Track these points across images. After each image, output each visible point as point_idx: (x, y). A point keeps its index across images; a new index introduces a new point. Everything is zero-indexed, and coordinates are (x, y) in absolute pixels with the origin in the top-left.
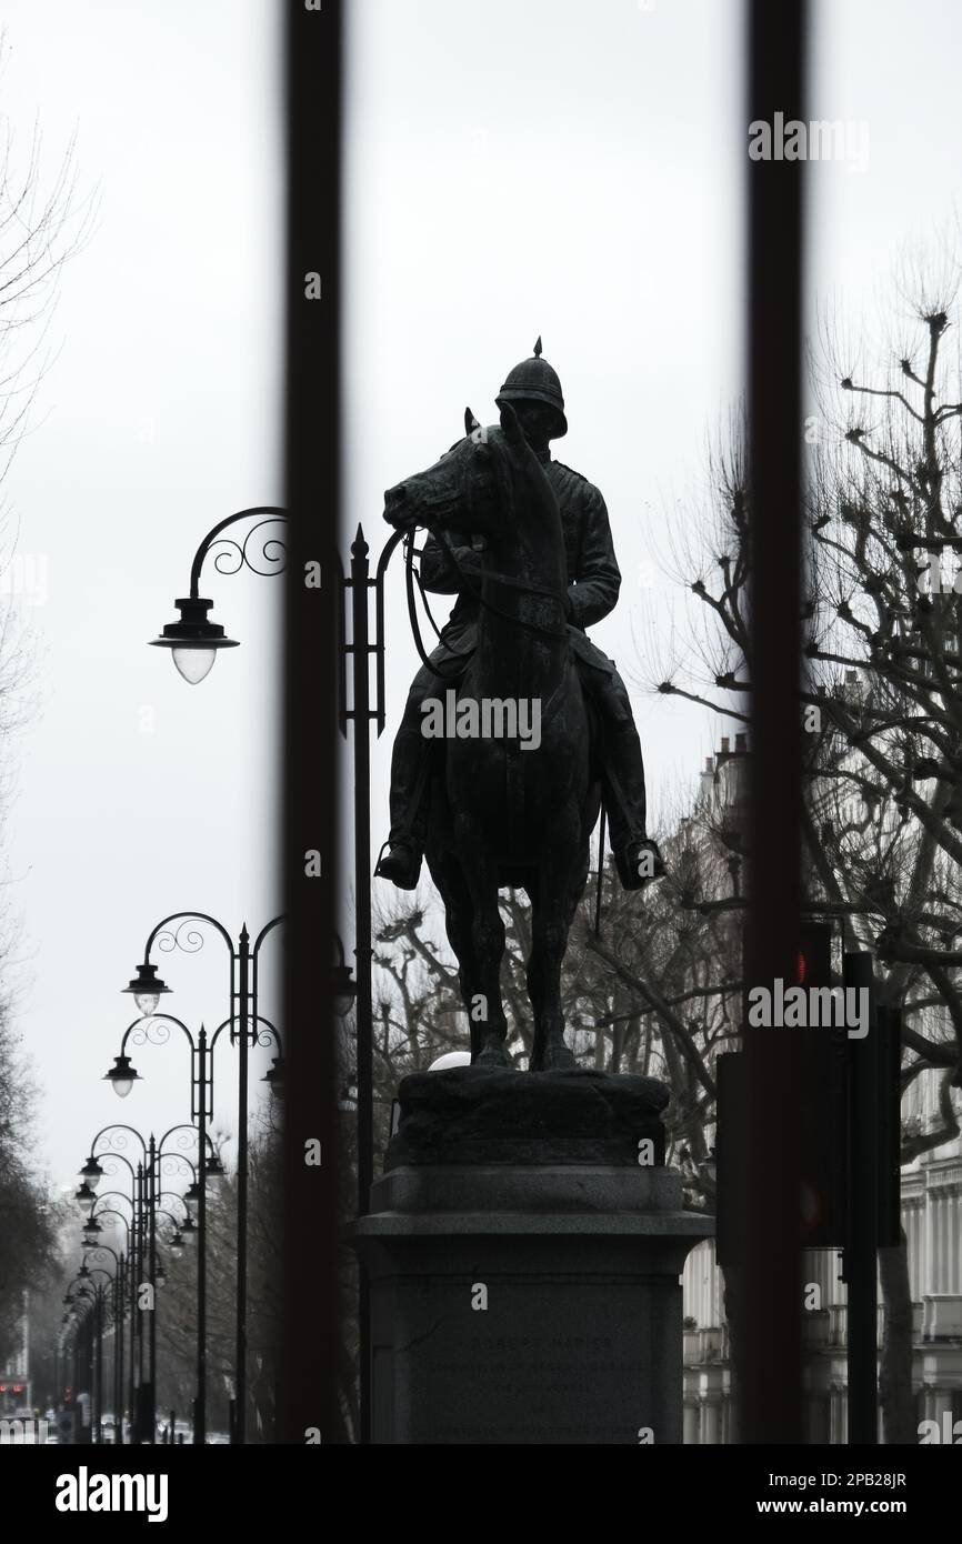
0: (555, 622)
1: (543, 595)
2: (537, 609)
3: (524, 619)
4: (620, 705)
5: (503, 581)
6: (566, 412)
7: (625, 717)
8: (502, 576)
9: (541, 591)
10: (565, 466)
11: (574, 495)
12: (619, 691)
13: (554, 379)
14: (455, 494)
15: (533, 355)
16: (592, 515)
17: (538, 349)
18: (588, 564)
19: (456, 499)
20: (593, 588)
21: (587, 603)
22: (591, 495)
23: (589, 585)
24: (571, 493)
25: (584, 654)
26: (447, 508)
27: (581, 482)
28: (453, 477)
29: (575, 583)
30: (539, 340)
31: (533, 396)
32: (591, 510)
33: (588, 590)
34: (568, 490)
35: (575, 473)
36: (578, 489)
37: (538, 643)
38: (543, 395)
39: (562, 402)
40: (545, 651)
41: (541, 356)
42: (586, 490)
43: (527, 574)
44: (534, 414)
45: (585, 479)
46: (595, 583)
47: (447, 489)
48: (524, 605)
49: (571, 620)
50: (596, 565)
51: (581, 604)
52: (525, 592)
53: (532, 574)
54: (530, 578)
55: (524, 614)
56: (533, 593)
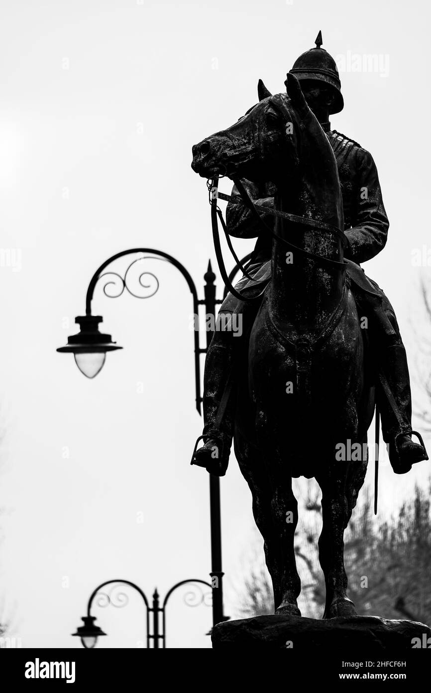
0: (334, 252)
1: (324, 231)
2: (320, 242)
3: (309, 251)
4: (389, 323)
5: (291, 219)
6: (343, 91)
7: (393, 332)
8: (290, 215)
9: (322, 227)
10: (343, 136)
11: (349, 157)
12: (387, 313)
13: (332, 64)
14: (250, 148)
15: (315, 46)
16: (365, 173)
17: (319, 41)
18: (362, 212)
19: (251, 152)
20: (365, 231)
21: (362, 242)
22: (363, 158)
23: (363, 229)
24: (348, 154)
25: (360, 284)
26: (244, 159)
27: (356, 148)
28: (248, 134)
29: (351, 228)
30: (320, 34)
31: (316, 78)
32: (364, 169)
33: (362, 232)
34: (345, 153)
35: (350, 141)
36: (353, 153)
37: (321, 270)
38: (323, 77)
39: (338, 83)
40: (327, 276)
41: (321, 47)
42: (360, 154)
43: (310, 214)
44: (316, 92)
45: (359, 146)
46: (369, 227)
47: (245, 144)
48: (309, 239)
49: (348, 254)
50: (369, 213)
51: (356, 243)
52: (309, 228)
53: (315, 214)
54: (313, 217)
55: (309, 246)
56: (315, 229)
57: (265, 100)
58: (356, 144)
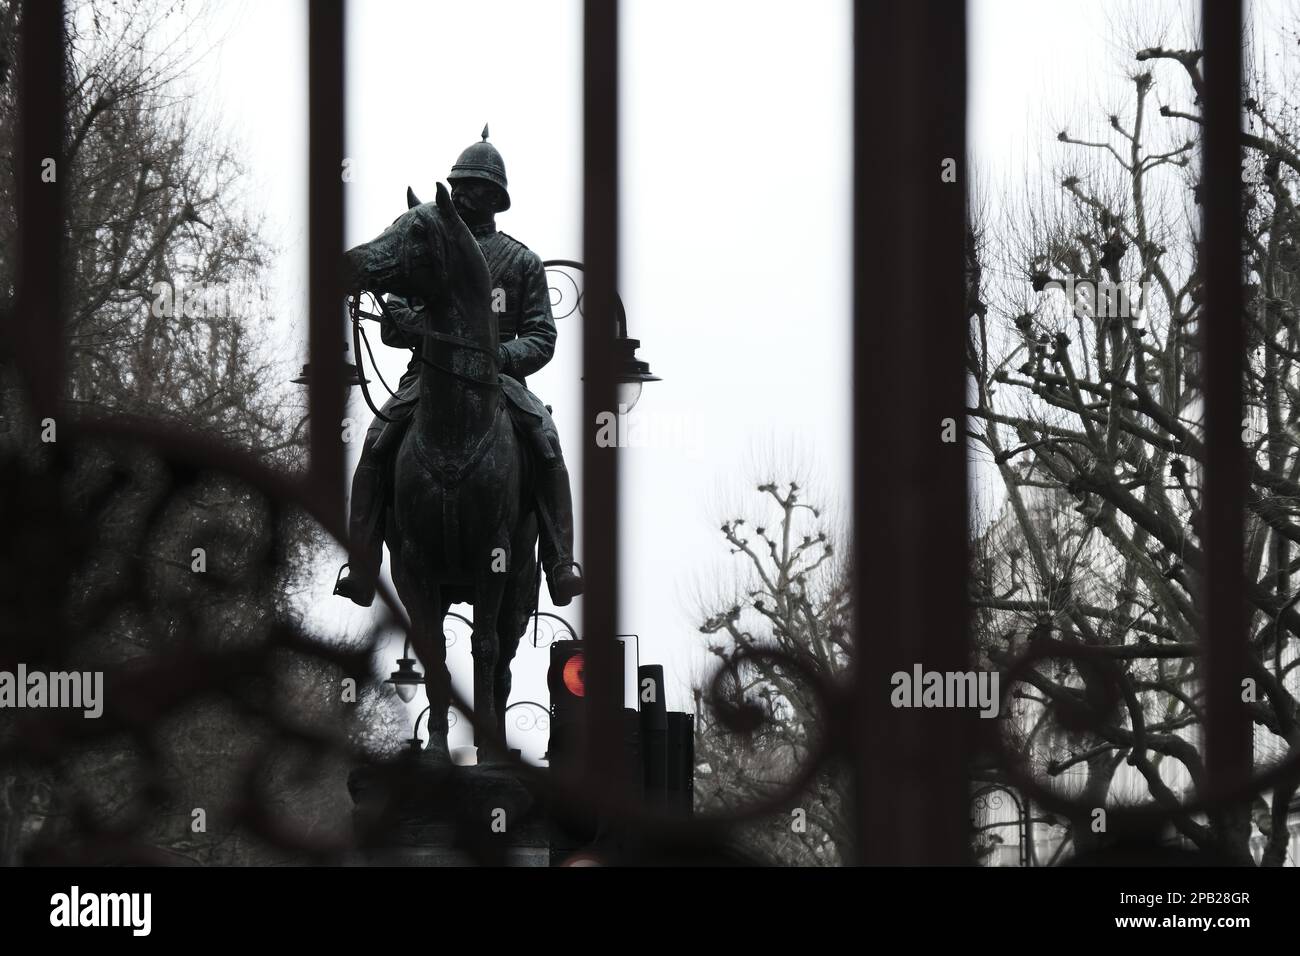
0: (486, 373)
1: (474, 350)
2: (470, 362)
3: (457, 371)
4: (548, 445)
5: (438, 338)
6: (510, 189)
7: (553, 455)
8: (437, 333)
9: (472, 346)
10: (509, 237)
11: (515, 261)
12: (549, 433)
13: (498, 161)
14: (394, 262)
15: (481, 139)
16: (532, 278)
17: (485, 135)
18: (527, 321)
19: (394, 267)
20: (530, 343)
21: (524, 355)
22: (530, 262)
23: (526, 340)
24: (513, 258)
25: (517, 400)
26: (388, 274)
27: (523, 250)
28: (392, 247)
29: (517, 337)
30: (486, 128)
31: (479, 176)
32: (530, 274)
33: (525, 344)
34: (509, 257)
35: (517, 242)
36: (519, 256)
37: (470, 392)
38: (487, 174)
39: (504, 180)
40: (476, 398)
41: (488, 140)
42: (527, 257)
43: (460, 332)
44: (479, 191)
45: (526, 248)
46: (534, 338)
47: (388, 258)
48: (457, 359)
49: (508, 370)
50: (534, 322)
51: (518, 356)
52: (459, 347)
53: (465, 331)
54: (463, 335)
55: (457, 366)
56: (465, 348)
57: (413, 210)
58: (524, 246)
